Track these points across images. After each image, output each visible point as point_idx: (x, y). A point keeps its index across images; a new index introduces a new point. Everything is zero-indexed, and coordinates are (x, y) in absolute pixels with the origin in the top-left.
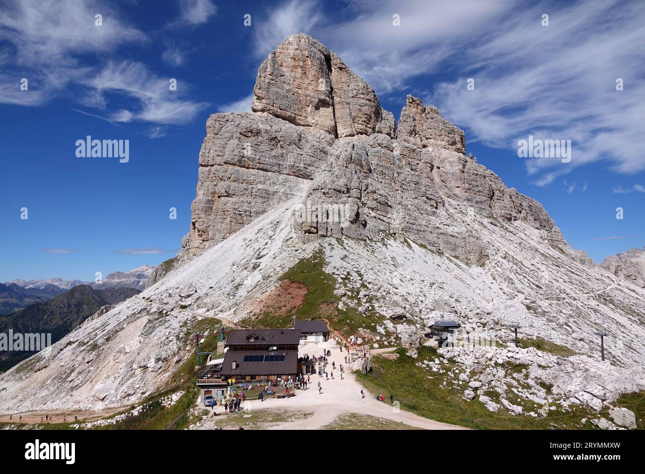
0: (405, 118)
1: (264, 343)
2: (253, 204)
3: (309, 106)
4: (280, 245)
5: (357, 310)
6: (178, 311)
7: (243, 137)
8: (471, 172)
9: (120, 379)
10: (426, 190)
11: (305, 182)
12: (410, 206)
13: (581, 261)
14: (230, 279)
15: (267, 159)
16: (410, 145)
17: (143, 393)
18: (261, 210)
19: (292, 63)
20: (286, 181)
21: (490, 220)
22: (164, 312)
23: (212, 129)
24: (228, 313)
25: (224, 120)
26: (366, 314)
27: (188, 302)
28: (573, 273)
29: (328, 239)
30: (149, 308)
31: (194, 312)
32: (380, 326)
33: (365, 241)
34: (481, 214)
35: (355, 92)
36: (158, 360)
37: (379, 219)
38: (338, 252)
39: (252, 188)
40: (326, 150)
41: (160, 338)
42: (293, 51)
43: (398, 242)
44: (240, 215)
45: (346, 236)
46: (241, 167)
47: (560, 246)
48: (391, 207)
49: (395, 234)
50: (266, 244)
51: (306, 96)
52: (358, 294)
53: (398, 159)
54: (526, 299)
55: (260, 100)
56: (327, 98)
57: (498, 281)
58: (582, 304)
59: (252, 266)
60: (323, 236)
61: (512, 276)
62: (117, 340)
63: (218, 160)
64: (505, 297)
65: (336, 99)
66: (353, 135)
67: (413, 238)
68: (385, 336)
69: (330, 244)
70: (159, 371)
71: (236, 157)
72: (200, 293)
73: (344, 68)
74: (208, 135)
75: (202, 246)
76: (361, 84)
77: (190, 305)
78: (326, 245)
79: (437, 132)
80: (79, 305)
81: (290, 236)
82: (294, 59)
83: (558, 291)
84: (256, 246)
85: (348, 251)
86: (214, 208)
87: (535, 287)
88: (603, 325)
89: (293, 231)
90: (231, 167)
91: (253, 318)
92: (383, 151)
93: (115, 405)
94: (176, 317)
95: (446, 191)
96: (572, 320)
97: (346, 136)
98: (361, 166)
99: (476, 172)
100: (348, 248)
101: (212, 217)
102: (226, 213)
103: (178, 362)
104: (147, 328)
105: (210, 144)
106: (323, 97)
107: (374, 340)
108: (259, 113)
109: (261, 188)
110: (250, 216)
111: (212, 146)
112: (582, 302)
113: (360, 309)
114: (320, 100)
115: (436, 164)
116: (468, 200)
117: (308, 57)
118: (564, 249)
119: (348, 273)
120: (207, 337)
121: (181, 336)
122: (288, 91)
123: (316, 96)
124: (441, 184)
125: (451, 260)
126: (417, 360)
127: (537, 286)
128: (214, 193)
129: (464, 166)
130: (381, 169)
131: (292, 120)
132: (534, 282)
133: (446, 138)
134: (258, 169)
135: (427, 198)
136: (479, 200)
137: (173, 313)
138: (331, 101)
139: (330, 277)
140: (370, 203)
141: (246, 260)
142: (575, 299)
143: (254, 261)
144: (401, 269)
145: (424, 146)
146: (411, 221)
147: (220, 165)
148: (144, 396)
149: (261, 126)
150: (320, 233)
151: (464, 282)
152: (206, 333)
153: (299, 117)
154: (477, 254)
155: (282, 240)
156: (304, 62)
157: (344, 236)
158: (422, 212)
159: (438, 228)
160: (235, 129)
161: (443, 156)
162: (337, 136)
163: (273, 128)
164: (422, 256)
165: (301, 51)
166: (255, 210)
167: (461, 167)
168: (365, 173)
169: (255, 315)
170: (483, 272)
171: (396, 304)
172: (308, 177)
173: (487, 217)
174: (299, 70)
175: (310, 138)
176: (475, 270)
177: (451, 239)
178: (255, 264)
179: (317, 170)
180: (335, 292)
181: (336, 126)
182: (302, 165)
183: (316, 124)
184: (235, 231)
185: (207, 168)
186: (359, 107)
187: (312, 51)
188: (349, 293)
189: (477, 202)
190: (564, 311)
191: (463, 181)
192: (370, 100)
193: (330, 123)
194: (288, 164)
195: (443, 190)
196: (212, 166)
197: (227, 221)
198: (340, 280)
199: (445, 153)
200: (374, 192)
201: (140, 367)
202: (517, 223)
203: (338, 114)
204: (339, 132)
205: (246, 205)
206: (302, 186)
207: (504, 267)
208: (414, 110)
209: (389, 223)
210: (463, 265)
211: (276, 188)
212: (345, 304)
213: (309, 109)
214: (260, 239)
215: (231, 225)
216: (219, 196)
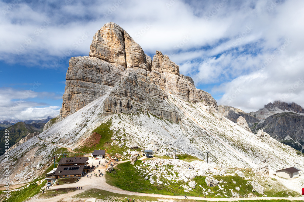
0: (155, 60)
1: (73, 163)
2: (88, 97)
3: (114, 54)
4: (96, 116)
5: (118, 146)
6: (51, 144)
7: (85, 68)
8: (181, 83)
9: (25, 172)
10: (159, 92)
11: (111, 88)
12: (152, 99)
13: (220, 119)
14: (74, 131)
15: (95, 78)
16: (156, 71)
17: (34, 178)
18: (91, 99)
19: (107, 35)
20: (103, 87)
21: (186, 103)
22: (46, 145)
23: (71, 64)
24: (71, 146)
25: (77, 60)
26: (121, 147)
27: (56, 140)
28: (214, 124)
29: (115, 114)
30: (40, 143)
31: (58, 145)
32: (125, 152)
33: (131, 115)
34: (184, 100)
35: (134, 49)
36: (40, 165)
37: (138, 105)
38: (118, 120)
39: (88, 90)
40: (121, 74)
41: (42, 156)
42: (108, 30)
43: (144, 114)
44: (83, 101)
45: (123, 113)
46: (84, 81)
47: (213, 113)
48: (144, 100)
49: (144, 111)
50: (91, 115)
51: (113, 50)
52: (121, 138)
53: (149, 79)
54: (191, 137)
55: (93, 51)
56: (122, 51)
57: (182, 130)
58: (211, 138)
59: (83, 125)
60: (113, 113)
61: (188, 127)
62: (25, 156)
63: (74, 78)
64: (183, 136)
65: (126, 51)
66: (133, 67)
67: (151, 112)
68: (126, 156)
69: (115, 117)
70: (41, 169)
71: (82, 77)
72: (61, 137)
73: (130, 38)
74: (70, 66)
75: (67, 114)
76: (136, 46)
77: (56, 142)
78: (113, 117)
79: (168, 66)
80: (19, 131)
81: (101, 112)
82: (108, 34)
83: (204, 133)
84: (87, 116)
85: (122, 120)
86: (72, 98)
87: (195, 132)
88: (217, 146)
89: (102, 110)
90: (79, 81)
91: (80, 148)
92: (142, 76)
93: (23, 183)
94: (50, 147)
95: (170, 91)
96: (206, 145)
97: (130, 67)
98: (132, 83)
99: (183, 83)
100: (122, 118)
101: (71, 102)
102: (77, 100)
103: (48, 166)
104: (38, 152)
105: (71, 70)
106: (120, 51)
107: (121, 158)
108: (92, 57)
109: (92, 90)
110: (87, 102)
111: (72, 71)
112: (212, 138)
113: (119, 145)
114: (119, 52)
115: (167, 79)
116: (179, 94)
117: (114, 33)
118: (214, 114)
119: (119, 130)
120: (61, 156)
121: (51, 155)
122: (105, 48)
123: (117, 50)
124: (168, 88)
125: (165, 122)
126: (134, 165)
127: (196, 132)
128: (72, 92)
129: (178, 80)
130: (141, 84)
131: (106, 60)
132: (195, 130)
133: (171, 69)
134: (91, 82)
135: (160, 95)
136: (183, 94)
137: (49, 145)
138: (124, 52)
139: (112, 132)
140: (135, 98)
141: (82, 122)
142: (210, 136)
143: (85, 123)
144: (142, 126)
145: (162, 72)
146: (151, 106)
147: (75, 80)
148: (34, 179)
149: (93, 63)
150: (112, 112)
151: (167, 131)
152: (60, 155)
153: (110, 59)
154: (176, 119)
155: (97, 114)
156: (112, 35)
157: (122, 113)
158: (156, 101)
159: (162, 108)
160: (81, 65)
161: (169, 76)
162: (126, 67)
163: (98, 64)
164: (153, 120)
165: (111, 30)
166: (89, 99)
167: (177, 81)
168: (134, 85)
169: (81, 147)
170: (177, 126)
171: (135, 142)
172: (112, 85)
173: (186, 101)
174: (110, 39)
175: (114, 68)
176: (175, 125)
177: (166, 113)
178: (85, 124)
179: (116, 82)
180: (111, 138)
181: (126, 63)
182: (110, 80)
183: (117, 62)
184: (80, 108)
185: (69, 81)
186: (135, 56)
187: (116, 31)
188: (117, 139)
189: (182, 95)
190: (204, 141)
191: (177, 86)
192: (140, 52)
193: (123, 61)
194: (104, 80)
195: (169, 90)
196: (72, 80)
197: (77, 104)
198: (115, 133)
199: (170, 75)
200: (137, 94)
201: (33, 168)
202: (198, 104)
203: (127, 58)
204: (127, 66)
205: (85, 97)
206: (109, 89)
207: (186, 124)
208: (159, 57)
209: (142, 107)
210: (170, 123)
211: (98, 90)
212: (114, 143)
213: (114, 56)
214: (89, 113)
215: (78, 106)
216: (74, 93)
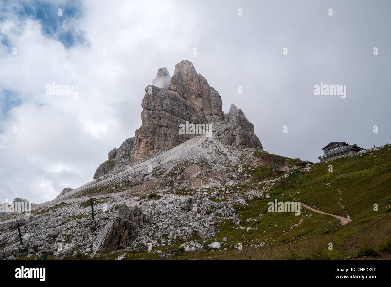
25: (157, 89)
35: (214, 95)
42: (187, 67)
46: (172, 114)
55: (174, 85)
63: (159, 108)
65: (203, 96)
71: (170, 109)
75: (147, 153)
81: (227, 147)
86: (157, 132)
90: (167, 113)
97: (208, 115)
105: (151, 99)
106: (200, 93)
108: (173, 91)
122: (185, 85)
123: (197, 92)
128: (157, 124)
134: (180, 117)
141: (214, 152)
147: (159, 111)
155: (224, 147)
196: (154, 110)
203: (203, 103)
213: (194, 97)
215: (174, 141)
216: (160, 127)
